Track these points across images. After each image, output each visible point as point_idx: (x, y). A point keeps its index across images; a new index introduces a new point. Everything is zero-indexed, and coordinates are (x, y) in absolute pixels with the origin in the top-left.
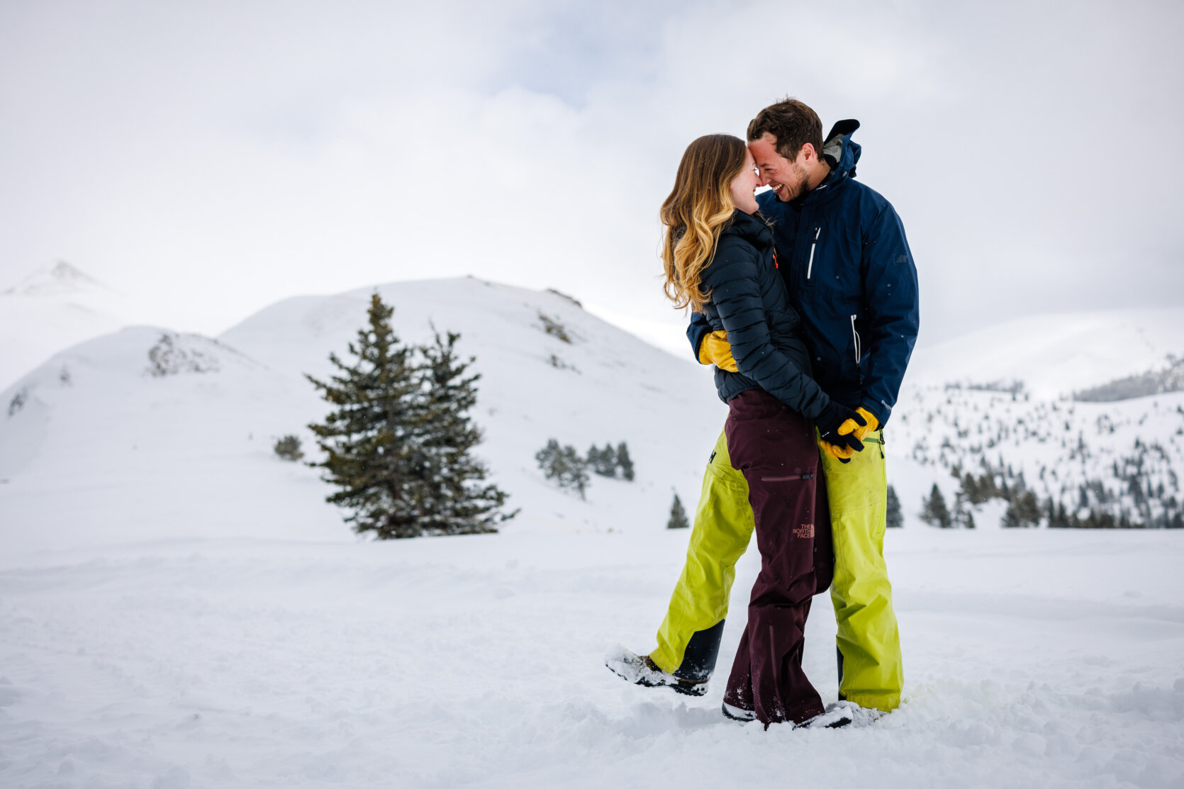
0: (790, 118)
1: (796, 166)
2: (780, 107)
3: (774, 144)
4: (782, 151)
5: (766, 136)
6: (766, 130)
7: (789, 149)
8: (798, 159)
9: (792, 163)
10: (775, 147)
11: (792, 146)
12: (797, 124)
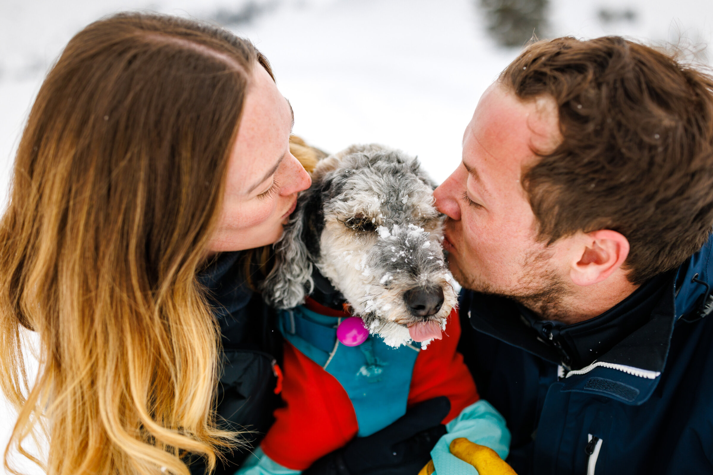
0: (649, 130)
1: (540, 257)
2: (660, 69)
3: (536, 152)
4: (540, 190)
5: (540, 112)
6: (557, 95)
7: (561, 203)
8: (561, 244)
9: (538, 239)
10: (533, 161)
11: (574, 204)
12: (651, 163)
